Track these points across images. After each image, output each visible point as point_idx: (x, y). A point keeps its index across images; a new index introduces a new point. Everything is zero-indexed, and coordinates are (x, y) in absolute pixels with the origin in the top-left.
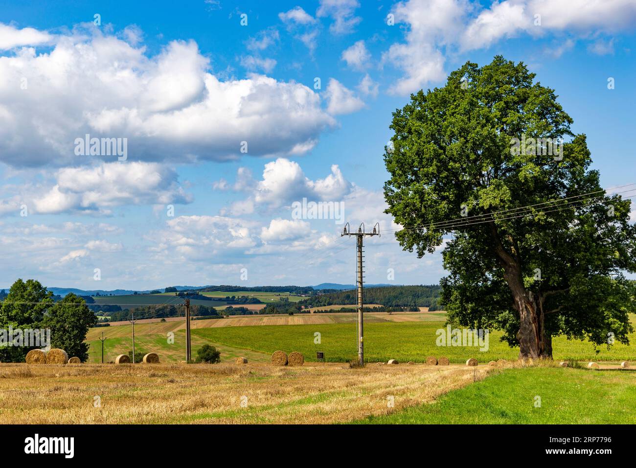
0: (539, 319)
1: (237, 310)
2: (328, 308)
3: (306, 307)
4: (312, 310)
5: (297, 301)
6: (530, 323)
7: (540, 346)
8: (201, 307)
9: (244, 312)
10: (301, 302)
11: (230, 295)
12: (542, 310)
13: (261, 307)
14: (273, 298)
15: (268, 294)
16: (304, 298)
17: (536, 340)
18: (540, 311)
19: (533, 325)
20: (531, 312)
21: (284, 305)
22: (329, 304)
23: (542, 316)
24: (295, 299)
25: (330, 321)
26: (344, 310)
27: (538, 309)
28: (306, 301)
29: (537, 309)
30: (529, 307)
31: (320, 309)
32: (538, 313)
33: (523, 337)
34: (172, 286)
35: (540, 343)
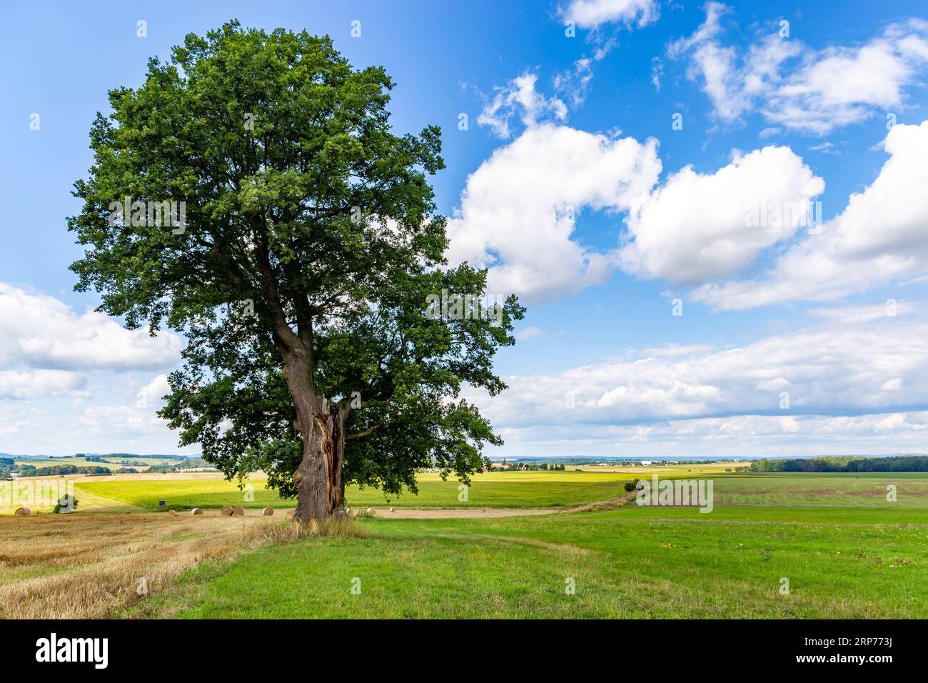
0: (335, 447)
1: (127, 470)
2: (194, 470)
3: (179, 469)
4: (182, 471)
5: (173, 465)
6: (319, 452)
7: (333, 495)
8: (98, 467)
9: (132, 471)
10: (176, 466)
11: (125, 460)
12: (342, 431)
13: (146, 468)
14: (157, 462)
15: (154, 459)
16: (180, 462)
17: (328, 484)
18: (338, 434)
19: (325, 456)
20: (323, 433)
21: (164, 468)
22: (196, 467)
23: (342, 442)
24: (172, 463)
25: (191, 478)
26: (205, 471)
27: (336, 430)
28: (179, 465)
29: (334, 428)
30: (320, 424)
31: (188, 470)
32: (335, 438)
33: (304, 479)
34: (82, 453)
35: (334, 489)
